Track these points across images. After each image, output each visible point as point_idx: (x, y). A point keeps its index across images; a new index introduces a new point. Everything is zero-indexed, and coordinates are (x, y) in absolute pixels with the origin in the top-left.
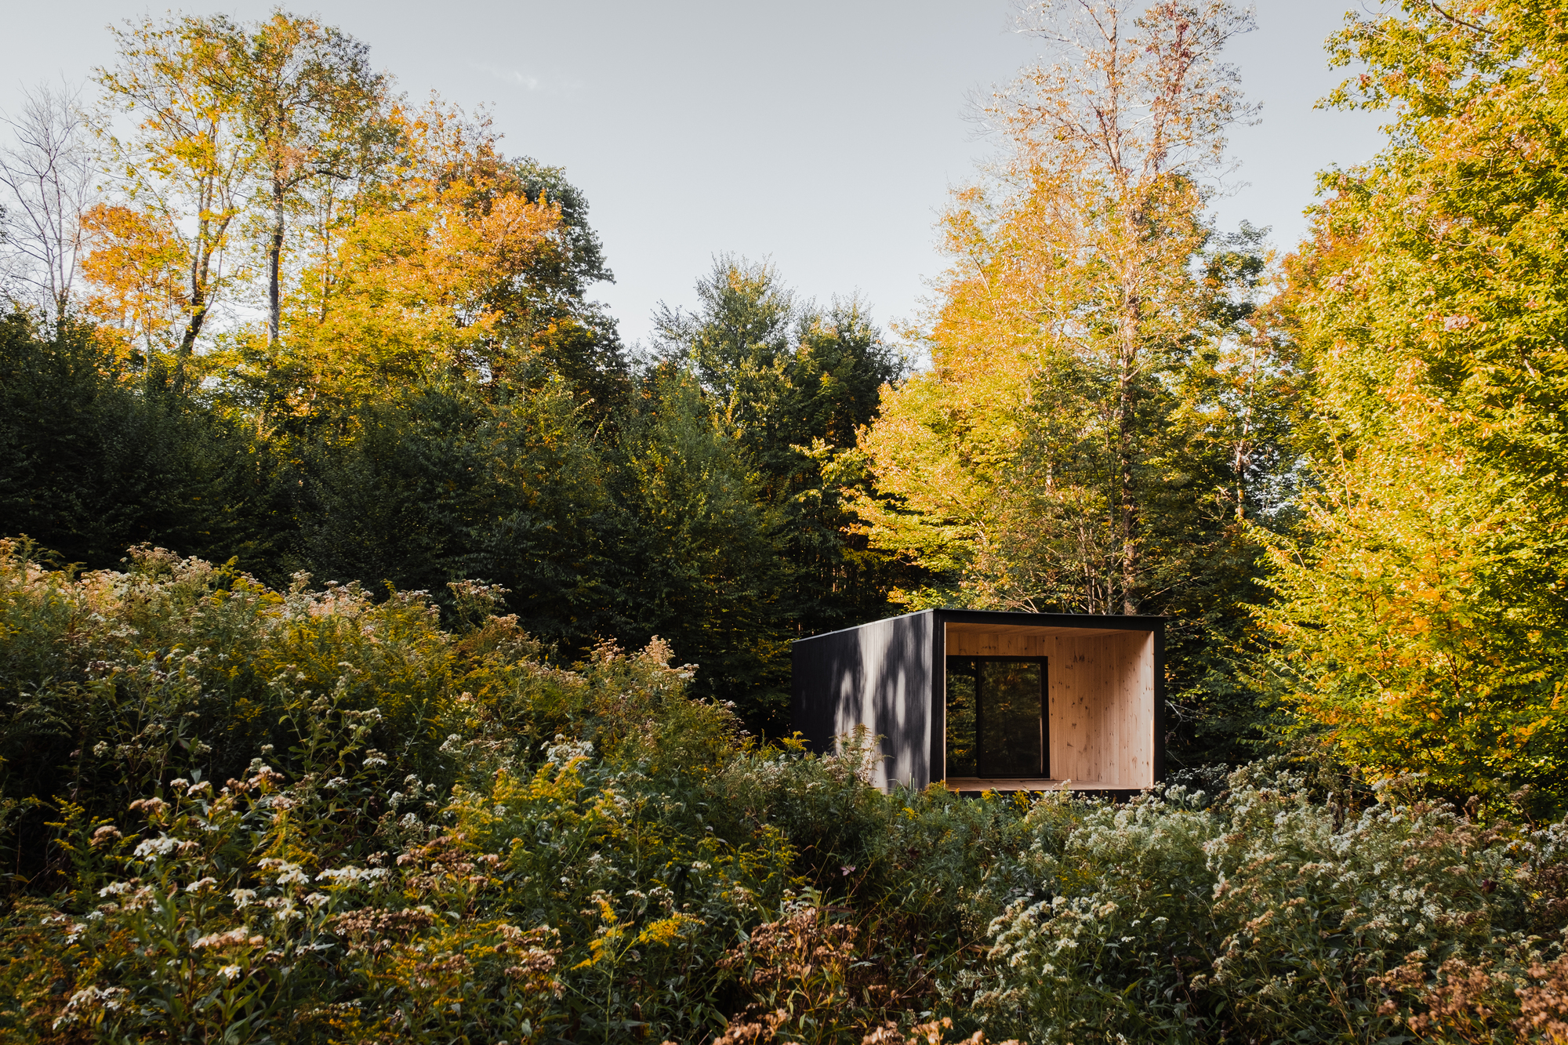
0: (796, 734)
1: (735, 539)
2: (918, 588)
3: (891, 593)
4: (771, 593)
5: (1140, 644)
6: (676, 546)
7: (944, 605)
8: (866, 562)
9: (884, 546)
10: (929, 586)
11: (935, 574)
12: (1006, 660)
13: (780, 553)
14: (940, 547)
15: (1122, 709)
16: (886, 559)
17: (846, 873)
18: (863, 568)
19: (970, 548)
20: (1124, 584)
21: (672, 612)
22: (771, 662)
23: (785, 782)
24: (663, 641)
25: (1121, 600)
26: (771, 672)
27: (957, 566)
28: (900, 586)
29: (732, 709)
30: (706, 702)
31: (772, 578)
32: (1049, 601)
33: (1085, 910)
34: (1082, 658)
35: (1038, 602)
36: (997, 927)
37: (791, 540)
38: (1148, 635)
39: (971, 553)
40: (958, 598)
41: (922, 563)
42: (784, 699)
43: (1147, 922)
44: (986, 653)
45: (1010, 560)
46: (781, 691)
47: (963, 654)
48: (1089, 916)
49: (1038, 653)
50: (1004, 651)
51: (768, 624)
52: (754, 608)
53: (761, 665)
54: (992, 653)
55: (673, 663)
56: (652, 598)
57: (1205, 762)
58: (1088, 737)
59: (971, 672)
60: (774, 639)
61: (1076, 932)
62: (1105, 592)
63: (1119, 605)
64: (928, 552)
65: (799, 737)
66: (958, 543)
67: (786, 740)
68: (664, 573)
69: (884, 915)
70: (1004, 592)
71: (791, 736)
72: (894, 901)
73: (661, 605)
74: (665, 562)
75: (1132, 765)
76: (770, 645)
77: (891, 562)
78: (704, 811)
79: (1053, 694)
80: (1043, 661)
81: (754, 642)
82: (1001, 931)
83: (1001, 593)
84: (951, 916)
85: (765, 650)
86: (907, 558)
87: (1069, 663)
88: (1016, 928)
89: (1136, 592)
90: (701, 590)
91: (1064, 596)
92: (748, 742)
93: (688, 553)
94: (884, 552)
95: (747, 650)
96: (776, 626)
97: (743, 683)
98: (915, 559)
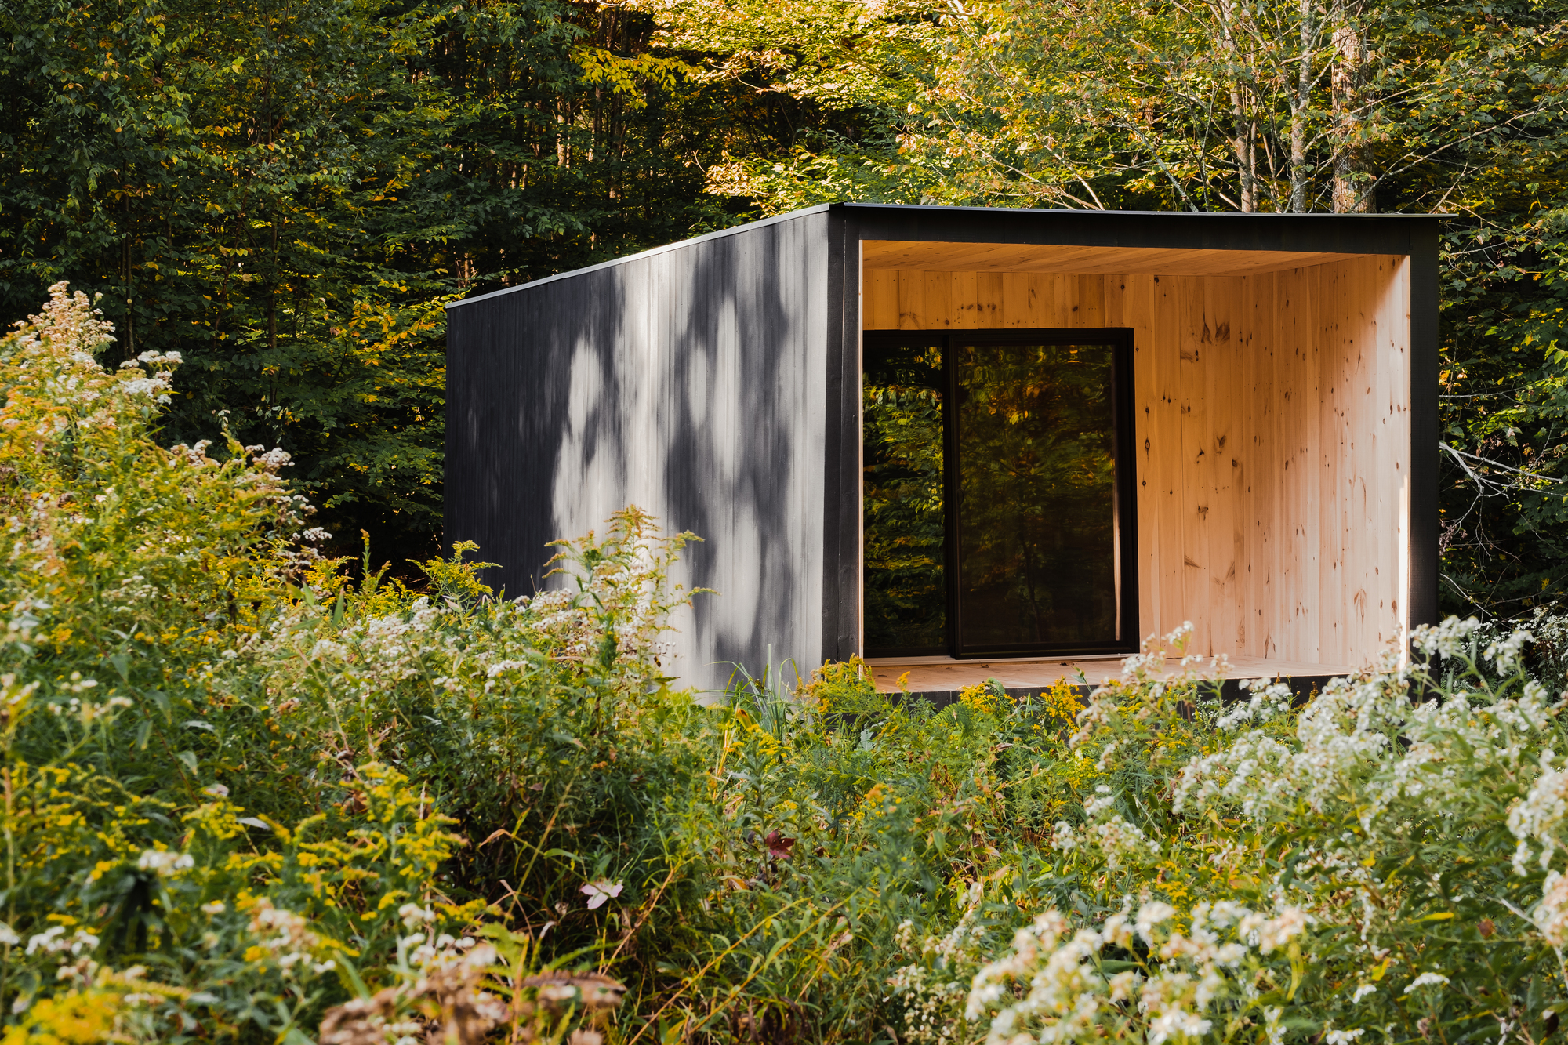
0: (460, 547)
1: (284, 28)
2: (786, 156)
3: (716, 171)
4: (385, 175)
5: (1377, 288)
6: (125, 50)
7: (860, 197)
8: (647, 86)
9: (689, 40)
10: (817, 148)
11: (835, 115)
12: (1022, 340)
13: (413, 65)
14: (848, 43)
15: (1326, 464)
16: (700, 76)
17: (594, 904)
18: (640, 102)
19: (929, 44)
20: (1335, 135)
21: (112, 234)
22: (388, 363)
23: (431, 664)
24: (81, 298)
25: (1326, 176)
26: (388, 392)
27: (892, 95)
28: (739, 153)
29: (283, 471)
30: (210, 452)
31: (391, 131)
32: (1134, 184)
33: (1225, 937)
34: (1223, 333)
35: (1108, 188)
36: (993, 992)
37: (440, 28)
38: (1394, 266)
39: (929, 58)
40: (894, 178)
41: (798, 86)
42: (424, 462)
43: (1390, 992)
44: (969, 322)
45: (1032, 74)
46: (417, 441)
47: (909, 325)
48: (1231, 954)
49: (1108, 322)
50: (1017, 316)
51: (379, 258)
52: (343, 217)
53: (360, 373)
54: (986, 323)
55: (110, 359)
56: (58, 192)
57: (1544, 601)
58: (1239, 540)
59: (927, 378)
60: (397, 299)
61: (1203, 996)
62: (1282, 158)
63: (1319, 187)
64: (814, 53)
65: (468, 556)
66: (893, 31)
67: (435, 566)
68: (90, 124)
69: (701, 1011)
70: (1018, 162)
71: (448, 555)
72: (733, 972)
73: (85, 213)
74: (98, 96)
75: (1352, 610)
76: (386, 317)
77: (714, 85)
78: (204, 748)
79: (1146, 427)
80: (1121, 341)
81: (342, 307)
82: (1005, 1002)
83: (1011, 163)
84: (881, 1007)
85: (374, 333)
86: (757, 74)
87: (1190, 345)
88: (1043, 996)
89: (1370, 155)
90: (192, 168)
91: (1174, 169)
92: (323, 572)
93: (157, 66)
94: (692, 57)
95: (324, 333)
96: (403, 262)
97: (312, 423)
98: (781, 73)
